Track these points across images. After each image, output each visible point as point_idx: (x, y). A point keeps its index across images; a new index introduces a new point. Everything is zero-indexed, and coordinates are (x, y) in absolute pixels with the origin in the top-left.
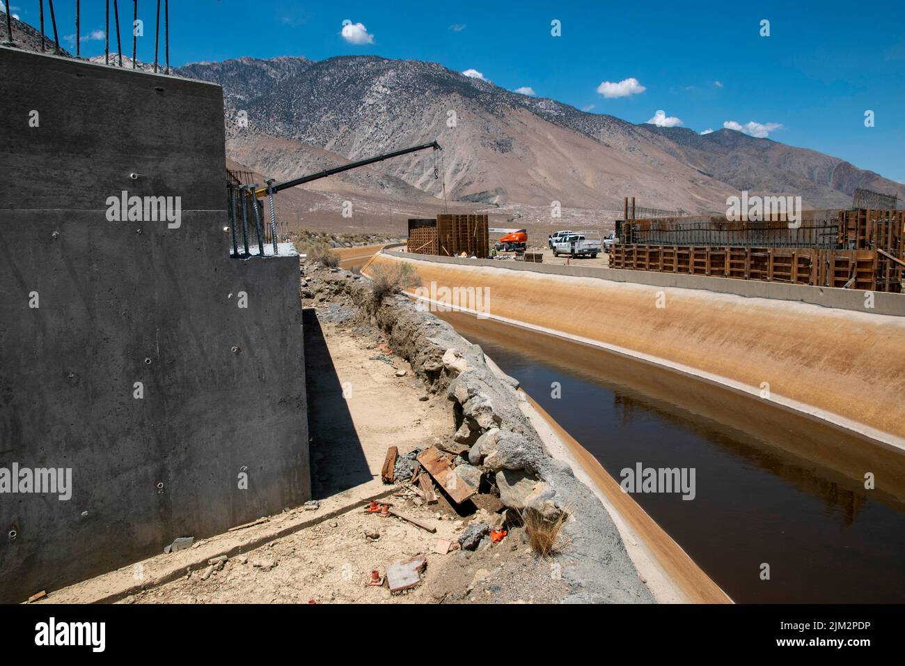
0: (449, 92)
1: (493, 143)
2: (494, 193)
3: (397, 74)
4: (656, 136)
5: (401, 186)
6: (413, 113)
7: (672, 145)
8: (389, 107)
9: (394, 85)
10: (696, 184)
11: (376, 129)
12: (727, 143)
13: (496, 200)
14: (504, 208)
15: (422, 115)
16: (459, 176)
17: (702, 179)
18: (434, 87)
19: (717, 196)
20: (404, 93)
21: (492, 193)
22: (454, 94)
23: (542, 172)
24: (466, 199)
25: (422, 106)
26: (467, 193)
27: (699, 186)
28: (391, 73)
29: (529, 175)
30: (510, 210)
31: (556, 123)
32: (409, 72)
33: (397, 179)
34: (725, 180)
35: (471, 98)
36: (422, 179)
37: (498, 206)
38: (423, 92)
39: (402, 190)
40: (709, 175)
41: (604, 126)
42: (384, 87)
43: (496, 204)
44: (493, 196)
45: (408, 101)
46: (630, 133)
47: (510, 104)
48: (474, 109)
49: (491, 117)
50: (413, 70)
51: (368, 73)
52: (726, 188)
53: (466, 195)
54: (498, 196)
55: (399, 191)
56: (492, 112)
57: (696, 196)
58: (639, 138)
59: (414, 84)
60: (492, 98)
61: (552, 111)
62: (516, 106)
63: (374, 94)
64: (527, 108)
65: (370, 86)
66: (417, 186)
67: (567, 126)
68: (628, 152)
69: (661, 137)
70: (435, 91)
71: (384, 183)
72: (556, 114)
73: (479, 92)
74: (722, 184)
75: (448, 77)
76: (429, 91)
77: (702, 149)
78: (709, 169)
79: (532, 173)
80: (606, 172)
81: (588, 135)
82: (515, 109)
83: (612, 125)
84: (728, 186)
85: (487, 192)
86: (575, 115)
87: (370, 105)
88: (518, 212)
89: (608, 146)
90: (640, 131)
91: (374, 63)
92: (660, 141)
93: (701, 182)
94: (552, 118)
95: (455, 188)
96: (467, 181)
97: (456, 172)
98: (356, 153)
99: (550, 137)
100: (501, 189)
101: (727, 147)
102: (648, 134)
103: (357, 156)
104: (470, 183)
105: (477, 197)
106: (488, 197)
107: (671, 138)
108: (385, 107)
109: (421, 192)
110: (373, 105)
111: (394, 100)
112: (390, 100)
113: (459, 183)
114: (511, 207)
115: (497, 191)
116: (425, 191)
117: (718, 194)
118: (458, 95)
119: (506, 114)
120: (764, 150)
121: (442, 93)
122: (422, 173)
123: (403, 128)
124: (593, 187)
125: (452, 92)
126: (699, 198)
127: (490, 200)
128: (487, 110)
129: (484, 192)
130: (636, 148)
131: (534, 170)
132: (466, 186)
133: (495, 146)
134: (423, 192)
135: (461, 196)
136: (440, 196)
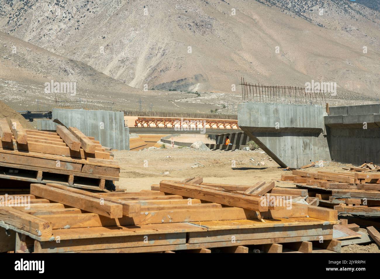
1: (192, 24)
2: (193, 81)
5: (89, 73)
13: (196, 88)
14: (206, 97)
16: (153, 63)
21: (191, 81)
23: (247, 56)
24: (162, 87)
26: (164, 81)
29: (232, 60)
30: (213, 100)
33: (83, 64)
36: (111, 65)
37: (199, 95)
39: (89, 77)
43: (197, 93)
44: (193, 84)
53: (162, 83)
54: (199, 84)
55: (85, 78)
66: (106, 72)
67: (275, 4)
68: (344, 32)
71: (68, 69)
79: (235, 57)
80: (320, 56)
81: (298, 13)
85: (185, 79)
88: (222, 102)
89: (322, 26)
95: (149, 75)
96: (163, 67)
97: (149, 58)
98: (34, 34)
99: (256, 16)
100: (201, 75)
103: (34, 37)
104: (167, 69)
105: (174, 85)
106: (187, 85)
109: (111, 79)
113: (154, 70)
114: (214, 96)
115: (197, 78)
116: (115, 78)
122: (112, 58)
124: (305, 72)
127: (190, 88)
129: (182, 80)
130: (354, 28)
131: (238, 55)
132: (162, 73)
133: (194, 28)
134: (113, 79)
135: (157, 83)
136: (132, 84)
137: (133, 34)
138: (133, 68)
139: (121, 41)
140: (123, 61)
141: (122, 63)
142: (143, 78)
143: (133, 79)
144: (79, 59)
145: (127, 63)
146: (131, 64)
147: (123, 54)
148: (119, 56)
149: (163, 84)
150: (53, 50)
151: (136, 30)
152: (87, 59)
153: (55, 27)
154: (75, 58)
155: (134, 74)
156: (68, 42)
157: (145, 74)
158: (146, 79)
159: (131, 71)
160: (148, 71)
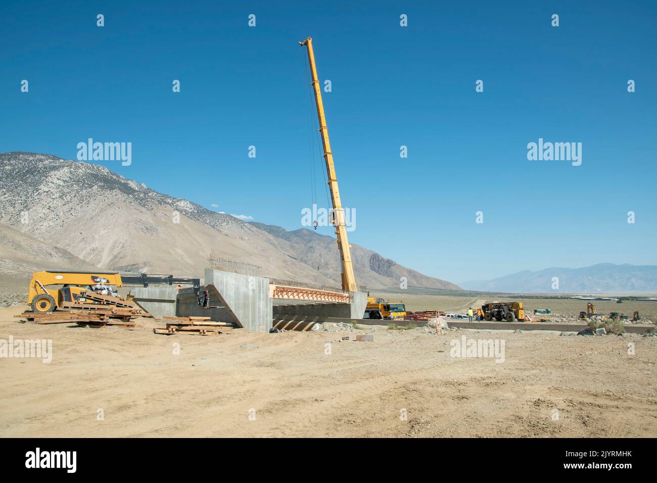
0: (112, 189)
1: (144, 228)
2: (143, 265)
3: (70, 171)
4: (260, 230)
5: (68, 257)
6: (81, 201)
7: (271, 237)
8: (61, 194)
9: (67, 179)
10: (287, 264)
11: (48, 210)
12: (306, 238)
13: (145, 270)
15: (88, 204)
16: (115, 253)
17: (291, 261)
18: (100, 184)
19: (301, 273)
20: (75, 186)
21: (141, 265)
22: (115, 190)
23: (180, 251)
25: (89, 197)
27: (289, 265)
28: (66, 169)
29: (170, 253)
31: (191, 217)
32: (80, 170)
33: (64, 250)
34: (306, 262)
35: (128, 194)
36: (85, 252)
38: (91, 186)
39: (68, 259)
40: (295, 259)
41: (224, 221)
42: (58, 179)
44: (142, 268)
45: (78, 192)
46: (242, 228)
47: (158, 201)
48: (130, 202)
49: (144, 210)
50: (84, 169)
51: (45, 168)
52: (306, 267)
53: (120, 266)
54: (146, 268)
55: (65, 260)
56: (144, 206)
57: (288, 272)
58: (249, 231)
59: (84, 180)
60: (145, 196)
61: (188, 209)
62: (162, 203)
63: (50, 184)
64: (170, 205)
65: (46, 177)
66: (81, 257)
67: (199, 220)
68: (240, 240)
69: (263, 232)
70: (101, 186)
71: (52, 253)
72: (190, 211)
73: (135, 191)
74: (303, 264)
75: (111, 178)
76: (96, 186)
77: (289, 241)
78: (295, 254)
79: (172, 251)
81: (213, 227)
82: (161, 205)
83: (230, 221)
84: (307, 266)
85: (137, 264)
86: (204, 213)
87: (45, 192)
89: (227, 235)
90: (249, 226)
91: (52, 160)
92: (262, 234)
93: (290, 263)
94: (188, 214)
95: (112, 260)
96: (122, 255)
97: (112, 249)
98: (29, 228)
99: (186, 227)
100: (148, 262)
101: (305, 240)
102: (254, 229)
103: (29, 230)
104: (125, 256)
105: (129, 268)
106: (138, 268)
107: (269, 232)
108: (58, 194)
109: (84, 262)
110: (47, 192)
111: (66, 190)
112: (62, 190)
113: (115, 257)
115: (145, 264)
117: (301, 271)
118: (119, 191)
119: (155, 208)
120: (329, 243)
121: (106, 188)
122: (85, 247)
123: (72, 212)
125: (114, 189)
126: (290, 273)
127: (140, 270)
128: (140, 204)
129: (135, 265)
130: (246, 238)
131: (174, 250)
132: (121, 260)
133: (145, 231)
134: (86, 262)
135: (117, 266)
136: (99, 266)
137: (102, 232)
138: (101, 255)
139: (93, 237)
140: (93, 250)
141: (93, 251)
142: (107, 262)
143: (100, 262)
144: (61, 247)
145: (97, 251)
146: (100, 252)
147: (93, 246)
148: (91, 246)
149: (122, 267)
150: (42, 240)
151: (104, 229)
152: (68, 247)
153: (46, 224)
154: (58, 246)
155: (101, 259)
156: (54, 235)
157: (109, 260)
158: (109, 262)
159: (99, 257)
160: (111, 257)
